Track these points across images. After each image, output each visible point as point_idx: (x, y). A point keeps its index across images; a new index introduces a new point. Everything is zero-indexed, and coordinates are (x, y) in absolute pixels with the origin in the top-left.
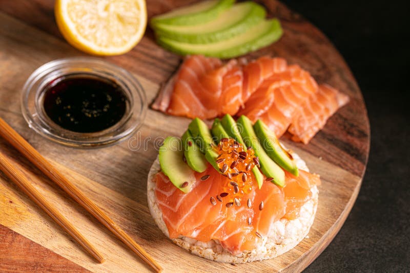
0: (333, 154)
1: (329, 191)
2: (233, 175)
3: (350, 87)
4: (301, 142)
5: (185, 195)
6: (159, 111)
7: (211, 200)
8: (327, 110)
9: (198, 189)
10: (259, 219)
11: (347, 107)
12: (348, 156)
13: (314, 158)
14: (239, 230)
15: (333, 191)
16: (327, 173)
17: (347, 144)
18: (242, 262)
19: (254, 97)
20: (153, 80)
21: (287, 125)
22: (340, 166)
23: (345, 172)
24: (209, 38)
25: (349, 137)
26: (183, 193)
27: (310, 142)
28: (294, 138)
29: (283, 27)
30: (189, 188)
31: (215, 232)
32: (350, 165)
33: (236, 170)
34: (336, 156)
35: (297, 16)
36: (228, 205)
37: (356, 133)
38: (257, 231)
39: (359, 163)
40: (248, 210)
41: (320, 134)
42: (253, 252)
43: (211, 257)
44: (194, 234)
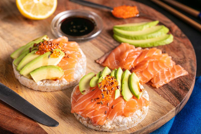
0: (167, 95)
1: (157, 110)
2: (104, 91)
3: (192, 69)
4: (155, 88)
5: (83, 96)
6: (98, 63)
7: (92, 100)
8: (174, 75)
9: (89, 94)
10: (110, 112)
11: (185, 77)
12: (174, 97)
13: (158, 95)
15: (158, 110)
16: (160, 102)
17: (177, 92)
18: (99, 130)
19: (140, 64)
20: (103, 51)
21: (150, 78)
22: (168, 100)
23: (169, 103)
24: (135, 38)
25: (179, 89)
26: (82, 95)
27: (159, 88)
28: (153, 85)
29: (174, 39)
30: (85, 93)
31: (88, 113)
32: (173, 101)
33: (106, 89)
34: (168, 96)
35: (184, 35)
37: (184, 88)
38: (108, 118)
39: (178, 101)
40: (107, 107)
41: (166, 86)
42: (104, 126)
43: (86, 125)
44: (80, 113)
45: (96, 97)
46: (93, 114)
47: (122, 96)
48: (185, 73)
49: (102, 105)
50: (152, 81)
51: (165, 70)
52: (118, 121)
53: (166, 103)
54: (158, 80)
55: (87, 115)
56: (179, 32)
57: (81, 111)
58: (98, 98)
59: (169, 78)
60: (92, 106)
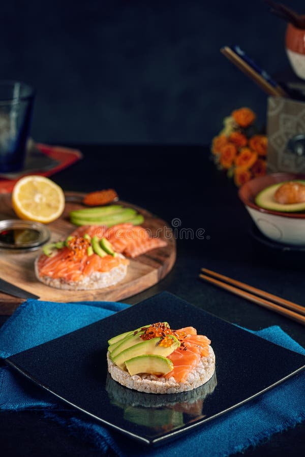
0: (146, 261)
3: (171, 241)
4: (131, 257)
8: (150, 245)
11: (165, 248)
12: (154, 262)
13: (135, 262)
14: (73, 272)
22: (148, 265)
23: (149, 267)
24: (98, 219)
25: (159, 256)
27: (135, 257)
29: (145, 220)
30: (53, 255)
34: (148, 262)
36: (70, 261)
37: (163, 255)
41: (144, 255)
42: (80, 283)
43: (59, 287)
44: (51, 273)
45: (67, 256)
46: (66, 272)
47: (95, 253)
48: (162, 244)
49: (75, 263)
50: (126, 251)
51: (139, 240)
52: (96, 277)
53: (145, 267)
54: (132, 249)
55: (60, 274)
56: (149, 215)
57: (52, 271)
58: (69, 257)
59: (145, 247)
60: (63, 265)
